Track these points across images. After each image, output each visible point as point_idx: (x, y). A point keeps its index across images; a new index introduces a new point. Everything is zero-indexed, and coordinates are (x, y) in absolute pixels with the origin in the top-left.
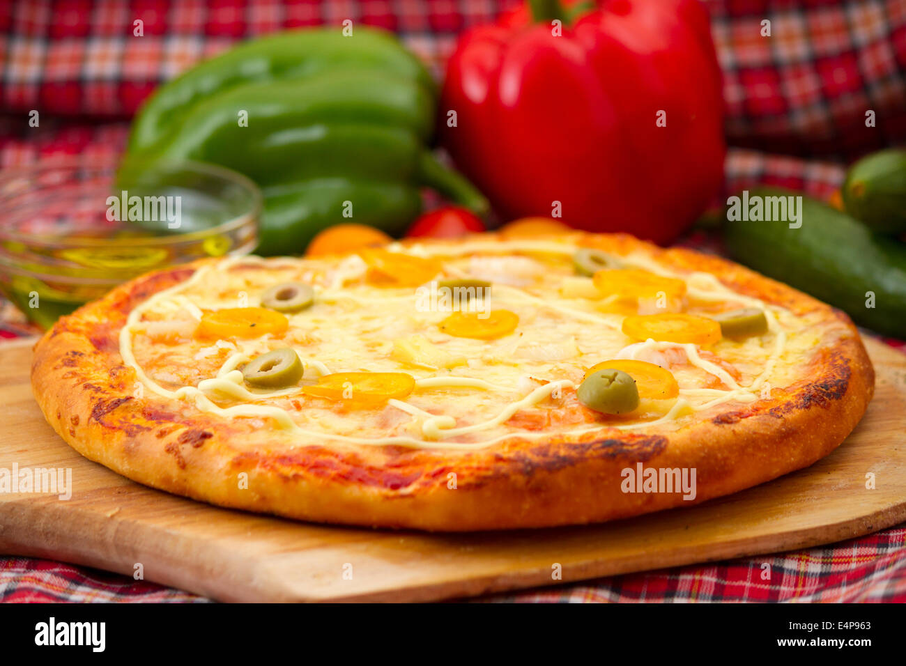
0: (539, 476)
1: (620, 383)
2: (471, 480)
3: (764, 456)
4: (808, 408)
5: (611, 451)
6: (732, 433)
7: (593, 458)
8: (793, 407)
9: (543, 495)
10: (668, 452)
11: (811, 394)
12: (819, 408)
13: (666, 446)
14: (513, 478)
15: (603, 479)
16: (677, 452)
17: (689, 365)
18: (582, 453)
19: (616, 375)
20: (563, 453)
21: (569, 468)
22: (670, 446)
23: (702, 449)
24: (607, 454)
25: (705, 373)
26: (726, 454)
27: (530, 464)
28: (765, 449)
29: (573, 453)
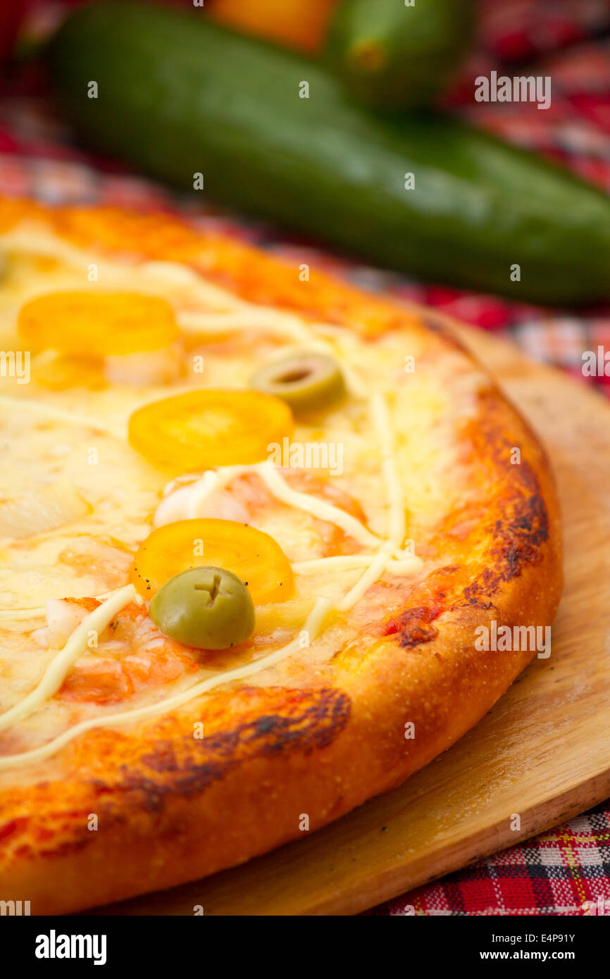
0: (173, 808)
1: (228, 596)
2: (67, 837)
3: (485, 683)
4: (518, 575)
5: (272, 740)
6: (436, 660)
7: (250, 758)
8: (497, 580)
9: (182, 839)
10: (354, 721)
11: (515, 547)
12: (532, 570)
13: (349, 708)
14: (133, 820)
15: (268, 791)
16: (368, 716)
17: (279, 505)
18: (230, 753)
19: (217, 580)
20: (199, 758)
21: (216, 784)
22: (355, 710)
23: (399, 702)
24: (267, 746)
25: (309, 520)
26: (436, 699)
27: (154, 790)
28: (485, 672)
29: (216, 756)
